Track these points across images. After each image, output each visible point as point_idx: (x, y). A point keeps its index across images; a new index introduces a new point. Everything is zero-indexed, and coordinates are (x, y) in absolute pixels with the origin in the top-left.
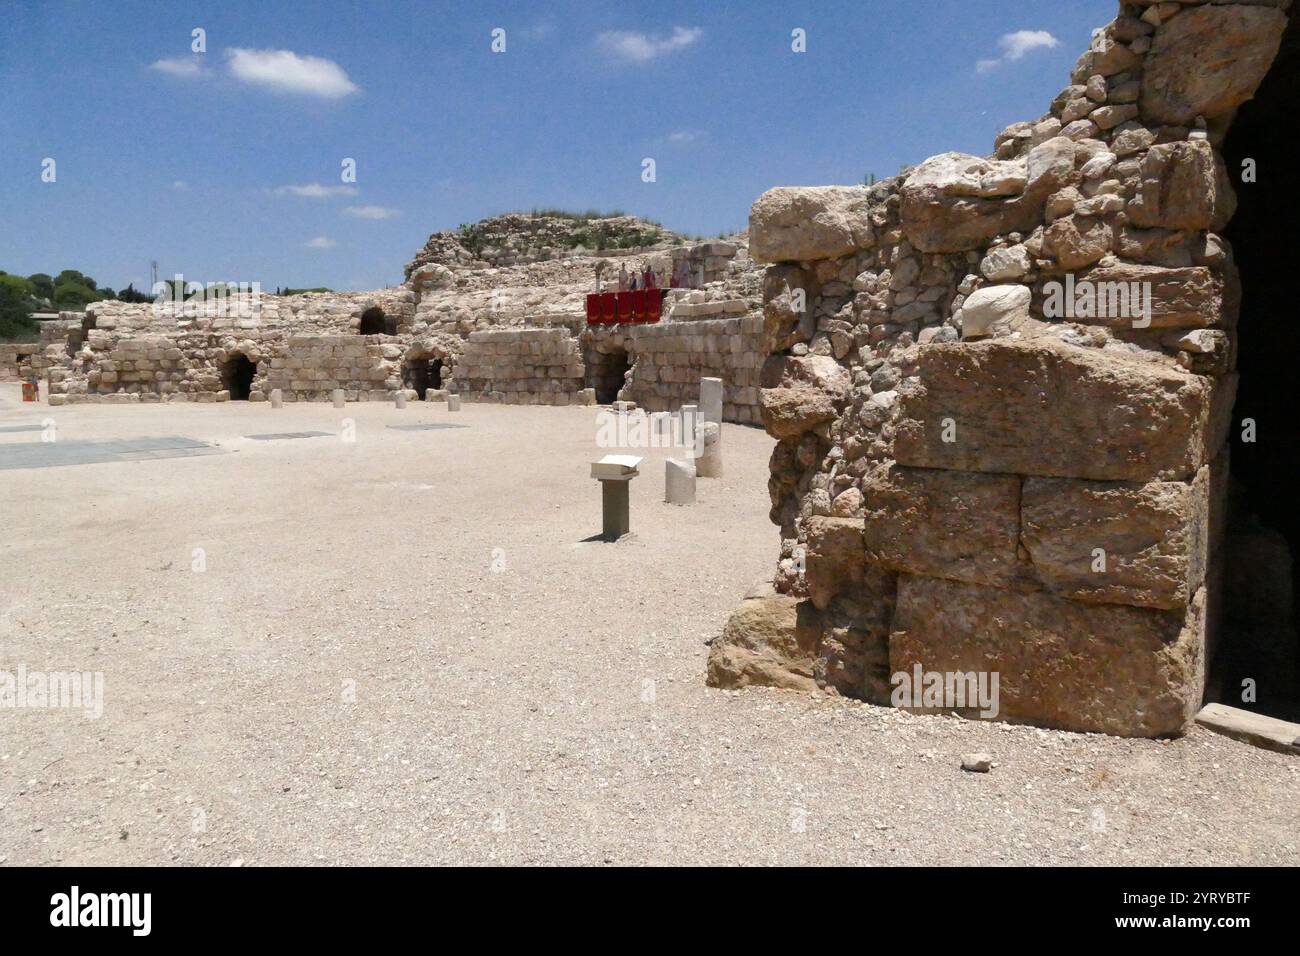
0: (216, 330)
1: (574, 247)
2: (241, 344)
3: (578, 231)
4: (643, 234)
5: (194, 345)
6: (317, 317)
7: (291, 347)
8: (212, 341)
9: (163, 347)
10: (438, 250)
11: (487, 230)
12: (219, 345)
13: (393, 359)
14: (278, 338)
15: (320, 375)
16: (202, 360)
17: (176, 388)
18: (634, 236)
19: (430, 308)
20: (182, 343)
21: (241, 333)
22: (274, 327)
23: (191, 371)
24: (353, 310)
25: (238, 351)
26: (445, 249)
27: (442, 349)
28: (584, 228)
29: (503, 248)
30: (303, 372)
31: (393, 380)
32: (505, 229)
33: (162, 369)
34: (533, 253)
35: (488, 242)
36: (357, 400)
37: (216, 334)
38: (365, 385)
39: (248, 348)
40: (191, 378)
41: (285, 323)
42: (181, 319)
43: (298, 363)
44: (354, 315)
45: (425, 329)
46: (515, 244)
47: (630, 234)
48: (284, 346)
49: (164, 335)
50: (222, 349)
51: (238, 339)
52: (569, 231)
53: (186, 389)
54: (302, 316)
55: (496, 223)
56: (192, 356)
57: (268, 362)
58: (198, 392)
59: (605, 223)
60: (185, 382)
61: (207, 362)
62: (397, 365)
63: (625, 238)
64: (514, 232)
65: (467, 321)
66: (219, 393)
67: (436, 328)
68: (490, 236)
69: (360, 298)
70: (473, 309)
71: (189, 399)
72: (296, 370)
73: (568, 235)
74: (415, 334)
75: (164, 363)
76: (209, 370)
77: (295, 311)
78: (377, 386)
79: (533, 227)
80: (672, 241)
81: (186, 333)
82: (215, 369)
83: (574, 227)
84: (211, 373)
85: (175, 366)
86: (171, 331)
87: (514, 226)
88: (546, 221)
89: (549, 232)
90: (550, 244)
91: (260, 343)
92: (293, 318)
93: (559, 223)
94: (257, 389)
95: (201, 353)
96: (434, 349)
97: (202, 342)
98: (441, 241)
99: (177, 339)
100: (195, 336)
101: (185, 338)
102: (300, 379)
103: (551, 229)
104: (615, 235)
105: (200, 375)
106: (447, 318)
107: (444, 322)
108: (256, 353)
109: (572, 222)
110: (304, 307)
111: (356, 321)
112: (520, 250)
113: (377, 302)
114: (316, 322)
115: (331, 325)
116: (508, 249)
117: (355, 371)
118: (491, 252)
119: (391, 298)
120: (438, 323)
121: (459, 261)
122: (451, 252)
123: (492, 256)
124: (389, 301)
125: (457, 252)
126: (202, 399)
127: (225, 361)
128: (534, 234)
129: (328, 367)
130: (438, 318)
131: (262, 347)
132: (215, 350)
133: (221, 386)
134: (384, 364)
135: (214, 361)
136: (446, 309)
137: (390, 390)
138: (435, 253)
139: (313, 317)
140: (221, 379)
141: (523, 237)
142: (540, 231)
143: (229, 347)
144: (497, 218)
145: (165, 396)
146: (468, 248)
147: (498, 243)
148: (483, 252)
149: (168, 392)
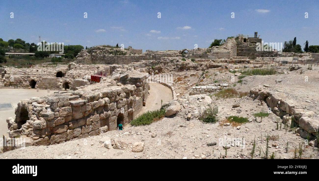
0: (29, 75)
1: (110, 54)
2: (33, 78)
3: (111, 51)
4: (124, 53)
5: (25, 78)
6: (48, 73)
7: (42, 79)
8: (28, 77)
9: (18, 78)
10: (82, 53)
11: (93, 49)
12: (29, 78)
13: (61, 82)
14: (41, 77)
15: (48, 85)
16: (26, 81)
17: (21, 86)
18: (122, 53)
19: (69, 73)
20: (22, 77)
21: (34, 76)
22: (40, 75)
23: (24, 83)
24: (55, 72)
25: (33, 80)
26: (84, 53)
27: (70, 81)
28: (113, 50)
29: (96, 53)
30: (44, 84)
31: (61, 87)
32: (97, 49)
33: (18, 82)
34: (102, 55)
35: (94, 52)
36: (54, 90)
37: (29, 76)
38: (56, 87)
39: (35, 79)
40: (24, 84)
41: (42, 74)
42: (23, 72)
43: (44, 82)
44: (55, 73)
45: (67, 77)
46: (99, 53)
47: (121, 52)
48: (41, 79)
49: (19, 76)
50: (30, 79)
51: (33, 77)
52: (109, 51)
53: (23, 86)
54: (45, 73)
55: (95, 48)
56: (24, 80)
57: (38, 81)
58: (26, 87)
59: (117, 50)
60: (23, 85)
61: (27, 81)
62: (62, 84)
63: (120, 53)
64: (99, 50)
65: (75, 76)
66: (29, 87)
67: (69, 77)
68: (94, 51)
69: (57, 70)
70: (76, 74)
71: (23, 88)
72: (43, 84)
73: (109, 52)
74: (66, 78)
75: (18, 81)
76: (27, 83)
77: (44, 72)
78: (58, 87)
79: (103, 49)
80: (129, 54)
81: (23, 75)
82: (28, 82)
83: (111, 50)
84: (28, 83)
85: (21, 82)
86: (21, 75)
87: (99, 49)
88: (105, 48)
89: (106, 51)
90: (106, 53)
91: (37, 78)
92: (44, 73)
93: (108, 49)
94: (36, 87)
95: (26, 79)
96: (68, 81)
97: (26, 77)
98: (83, 52)
99: (21, 77)
100: (25, 76)
101: (23, 76)
102: (44, 85)
103: (106, 50)
104: (118, 52)
105: (26, 84)
106: (71, 75)
107: (71, 76)
108: (36, 80)
109: (110, 48)
110: (46, 71)
111: (56, 74)
112: (100, 54)
113: (60, 70)
114: (48, 74)
115: (51, 75)
116: (97, 54)
117: (54, 84)
118: (94, 54)
119: (64, 69)
120: (70, 76)
121: (87, 56)
122: (85, 54)
123: (94, 55)
124: (63, 70)
125: (86, 54)
126: (26, 88)
127: (30, 81)
128: (103, 51)
129: (49, 84)
130: (70, 75)
131: (37, 79)
132: (28, 79)
133: (29, 86)
134: (60, 83)
135: (28, 81)
136: (71, 73)
137: (60, 88)
138: (82, 54)
139: (47, 73)
140: (30, 84)
141: (100, 51)
142: (104, 50)
143: (31, 79)
144: (95, 47)
145: (19, 87)
146: (89, 53)
147: (95, 52)
148: (92, 54)
149: (20, 87)
